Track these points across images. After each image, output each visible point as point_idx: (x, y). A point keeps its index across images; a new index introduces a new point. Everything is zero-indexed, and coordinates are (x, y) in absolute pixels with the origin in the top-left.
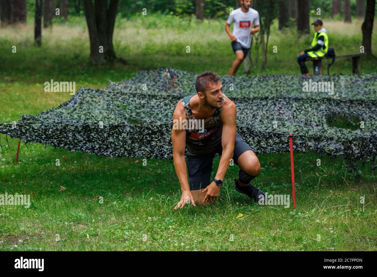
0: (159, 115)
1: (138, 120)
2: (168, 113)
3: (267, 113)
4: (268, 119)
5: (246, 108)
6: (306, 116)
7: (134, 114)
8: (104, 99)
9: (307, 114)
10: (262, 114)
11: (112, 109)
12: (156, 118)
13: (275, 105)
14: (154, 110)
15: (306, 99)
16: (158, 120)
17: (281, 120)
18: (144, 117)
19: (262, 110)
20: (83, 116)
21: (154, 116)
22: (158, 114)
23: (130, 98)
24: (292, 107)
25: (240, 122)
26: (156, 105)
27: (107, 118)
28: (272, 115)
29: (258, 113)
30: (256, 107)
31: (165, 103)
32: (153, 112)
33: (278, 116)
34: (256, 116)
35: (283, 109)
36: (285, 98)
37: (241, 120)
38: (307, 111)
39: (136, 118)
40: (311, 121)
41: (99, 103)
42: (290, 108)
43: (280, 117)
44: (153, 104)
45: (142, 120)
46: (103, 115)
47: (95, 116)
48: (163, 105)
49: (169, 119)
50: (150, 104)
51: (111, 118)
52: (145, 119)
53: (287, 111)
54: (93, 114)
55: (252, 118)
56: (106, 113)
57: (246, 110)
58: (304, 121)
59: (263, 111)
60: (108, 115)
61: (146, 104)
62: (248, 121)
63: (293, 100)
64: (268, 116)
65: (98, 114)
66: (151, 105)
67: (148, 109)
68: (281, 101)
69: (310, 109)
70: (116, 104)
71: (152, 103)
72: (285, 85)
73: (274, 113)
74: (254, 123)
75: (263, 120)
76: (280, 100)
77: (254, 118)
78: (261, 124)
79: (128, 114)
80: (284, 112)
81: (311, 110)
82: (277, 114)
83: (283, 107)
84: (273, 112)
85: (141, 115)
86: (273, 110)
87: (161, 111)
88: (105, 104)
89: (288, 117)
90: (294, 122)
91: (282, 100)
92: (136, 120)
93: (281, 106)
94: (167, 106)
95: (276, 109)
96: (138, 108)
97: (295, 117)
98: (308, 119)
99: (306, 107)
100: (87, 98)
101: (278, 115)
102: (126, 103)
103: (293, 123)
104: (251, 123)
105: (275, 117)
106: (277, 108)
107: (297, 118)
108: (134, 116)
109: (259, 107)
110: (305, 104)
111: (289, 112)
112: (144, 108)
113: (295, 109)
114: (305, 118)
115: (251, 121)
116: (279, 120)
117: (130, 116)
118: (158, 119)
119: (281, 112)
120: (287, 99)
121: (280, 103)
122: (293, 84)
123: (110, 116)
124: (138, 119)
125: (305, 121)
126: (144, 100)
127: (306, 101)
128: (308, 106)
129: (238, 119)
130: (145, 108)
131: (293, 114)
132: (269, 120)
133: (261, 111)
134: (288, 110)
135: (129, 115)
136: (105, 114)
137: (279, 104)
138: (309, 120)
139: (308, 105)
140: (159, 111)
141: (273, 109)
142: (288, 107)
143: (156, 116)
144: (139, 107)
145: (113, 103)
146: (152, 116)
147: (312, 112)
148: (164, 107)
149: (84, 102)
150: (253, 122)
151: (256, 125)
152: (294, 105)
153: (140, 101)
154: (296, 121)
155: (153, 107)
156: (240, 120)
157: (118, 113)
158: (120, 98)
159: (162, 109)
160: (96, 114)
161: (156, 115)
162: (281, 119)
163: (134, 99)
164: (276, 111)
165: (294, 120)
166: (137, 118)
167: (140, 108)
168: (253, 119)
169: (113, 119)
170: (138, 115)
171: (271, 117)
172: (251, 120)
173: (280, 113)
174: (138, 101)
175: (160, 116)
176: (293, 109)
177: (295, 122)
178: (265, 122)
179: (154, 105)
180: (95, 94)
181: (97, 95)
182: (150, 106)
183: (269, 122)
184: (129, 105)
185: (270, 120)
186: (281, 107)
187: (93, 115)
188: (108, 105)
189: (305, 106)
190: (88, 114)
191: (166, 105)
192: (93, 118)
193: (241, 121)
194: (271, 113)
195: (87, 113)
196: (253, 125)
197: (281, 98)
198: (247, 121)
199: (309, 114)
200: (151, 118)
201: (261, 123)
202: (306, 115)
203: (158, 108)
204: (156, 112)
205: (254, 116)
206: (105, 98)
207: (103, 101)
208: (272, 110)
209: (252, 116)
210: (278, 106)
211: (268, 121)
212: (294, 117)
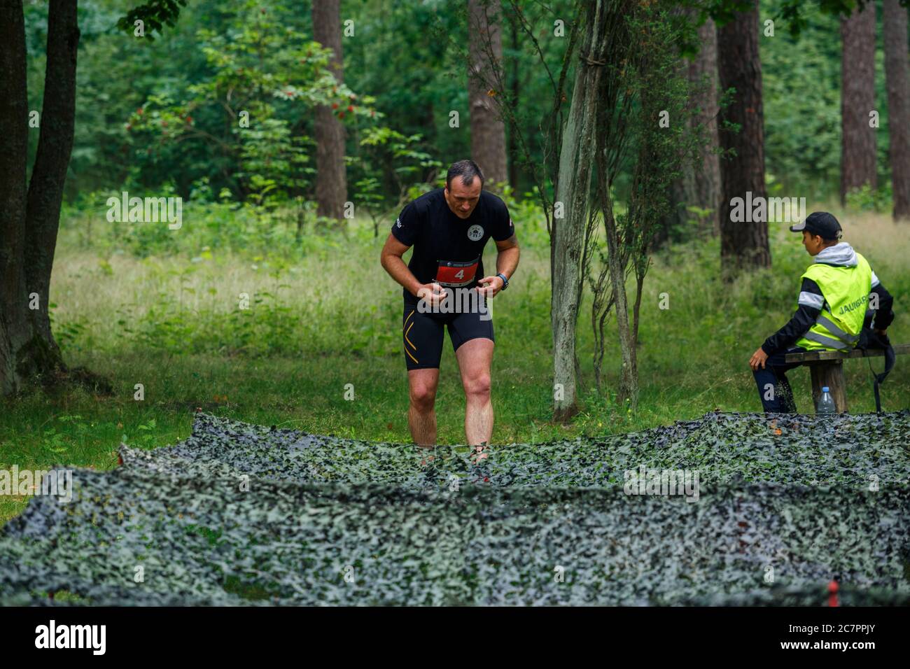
0: (333, 564)
1: (262, 583)
2: (363, 556)
3: (698, 545)
4: (705, 566)
5: (626, 533)
6: (832, 553)
7: (248, 562)
8: (140, 506)
9: (838, 545)
10: (681, 550)
11: (173, 545)
12: (324, 576)
13: (723, 512)
14: (313, 546)
15: (829, 493)
16: (331, 582)
17: (750, 570)
18: (284, 574)
19: (681, 535)
20: (83, 566)
21: (314, 569)
22: (328, 562)
23: (228, 502)
24: (782, 521)
25: (609, 584)
26: (320, 528)
27: (161, 573)
28: (716, 550)
29: (667, 547)
30: (660, 525)
31: (348, 517)
32: (312, 556)
33: (738, 556)
34: (662, 560)
35: (752, 530)
36: (754, 490)
37: (613, 577)
38: (833, 537)
39: (255, 575)
40: (852, 571)
41: (126, 524)
42: (775, 524)
43: (743, 557)
44: (309, 523)
45: (278, 581)
46: (147, 564)
47: (121, 566)
48: (343, 526)
49: (367, 578)
50: (299, 524)
51: (173, 574)
52: (287, 581)
53: (766, 536)
54: (115, 559)
55: (649, 567)
56: (157, 557)
57: (626, 540)
58: (829, 570)
59: (686, 537)
60: (164, 566)
61: (283, 523)
62: (638, 579)
63: (782, 495)
64: (704, 555)
65: (129, 560)
66: (303, 527)
67: (293, 544)
68: (741, 500)
69: (843, 528)
70: (183, 525)
71: (304, 519)
72: (727, 456)
73: (723, 544)
74: (658, 585)
75: (688, 572)
76: (738, 494)
77: (658, 567)
78: (686, 586)
79: (228, 562)
80: (756, 538)
81: (849, 532)
82: (733, 548)
83: (750, 523)
84: (720, 542)
85: (273, 565)
86: (719, 535)
87: (339, 550)
88: (149, 527)
89: (773, 555)
90: (795, 574)
91: (745, 495)
92: (255, 582)
93: (745, 517)
94: (356, 529)
95: (727, 529)
96: (260, 540)
97: (795, 558)
98: (842, 564)
99: (832, 519)
100: (83, 505)
101: (738, 551)
102: (216, 523)
103: (792, 577)
104: (648, 585)
105: (729, 559)
106: (730, 525)
107: (801, 559)
108: (250, 570)
109: (670, 526)
110: (825, 511)
111: (773, 538)
112: (279, 541)
113: (793, 528)
114: (830, 559)
115: (650, 578)
116: (743, 569)
117: (234, 570)
118: (329, 578)
119: (746, 538)
120: (762, 493)
121: (739, 507)
122: (753, 448)
123: (170, 568)
124: (262, 578)
125: (833, 571)
126: (276, 509)
127: (827, 498)
128: (836, 518)
129: (604, 574)
130: (283, 539)
131: (789, 545)
132: (707, 570)
133: (677, 539)
134: (770, 532)
135: (233, 566)
136: (153, 561)
137: (735, 510)
138: (846, 569)
139: (838, 514)
140: (329, 549)
141: (717, 530)
142: (770, 522)
143: (322, 568)
144: (264, 536)
145: (172, 523)
146: (309, 571)
147: (853, 541)
148: (347, 534)
149: (77, 520)
150: (656, 579)
151: (666, 589)
152: (786, 513)
153: (263, 512)
154: (801, 570)
155: (309, 534)
156: (609, 579)
157: (197, 560)
158: (196, 503)
159: (340, 543)
160: (124, 560)
161: (324, 564)
162: (751, 563)
163: (240, 506)
164: (728, 535)
165: (796, 569)
166: (260, 574)
167: (264, 540)
168: (654, 571)
169: (180, 579)
170: (260, 567)
171: (713, 562)
172: (648, 574)
173: (743, 543)
174: (255, 514)
175: (337, 568)
176: (785, 527)
177: (798, 574)
178: (695, 577)
179: (310, 527)
180: (107, 488)
181: (115, 492)
182: (299, 531)
183: (711, 575)
184: (229, 529)
185: (712, 571)
186: (745, 520)
187: (116, 563)
188: (158, 529)
189: (826, 519)
190: (100, 561)
191: (352, 527)
192: (116, 573)
193: (613, 580)
194: (714, 545)
195: (94, 556)
196: (658, 590)
197: (741, 490)
198: (634, 578)
199: (843, 546)
200: (307, 575)
201: (684, 581)
202: (834, 548)
203: (325, 540)
204: (322, 556)
205: (655, 559)
206: (144, 504)
207: (139, 516)
208: (714, 534)
209: (648, 561)
210: (735, 519)
211: (705, 573)
212: (791, 555)
